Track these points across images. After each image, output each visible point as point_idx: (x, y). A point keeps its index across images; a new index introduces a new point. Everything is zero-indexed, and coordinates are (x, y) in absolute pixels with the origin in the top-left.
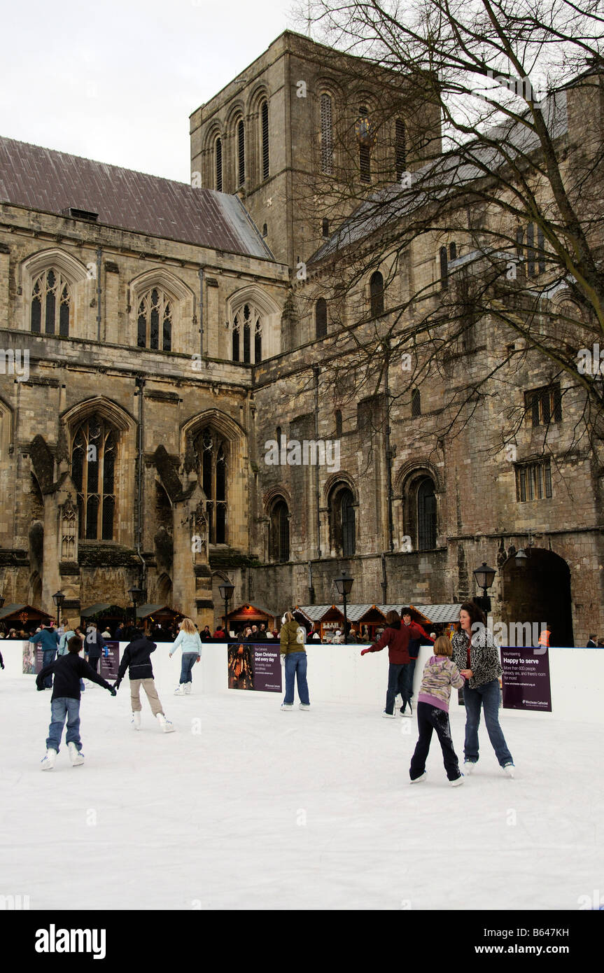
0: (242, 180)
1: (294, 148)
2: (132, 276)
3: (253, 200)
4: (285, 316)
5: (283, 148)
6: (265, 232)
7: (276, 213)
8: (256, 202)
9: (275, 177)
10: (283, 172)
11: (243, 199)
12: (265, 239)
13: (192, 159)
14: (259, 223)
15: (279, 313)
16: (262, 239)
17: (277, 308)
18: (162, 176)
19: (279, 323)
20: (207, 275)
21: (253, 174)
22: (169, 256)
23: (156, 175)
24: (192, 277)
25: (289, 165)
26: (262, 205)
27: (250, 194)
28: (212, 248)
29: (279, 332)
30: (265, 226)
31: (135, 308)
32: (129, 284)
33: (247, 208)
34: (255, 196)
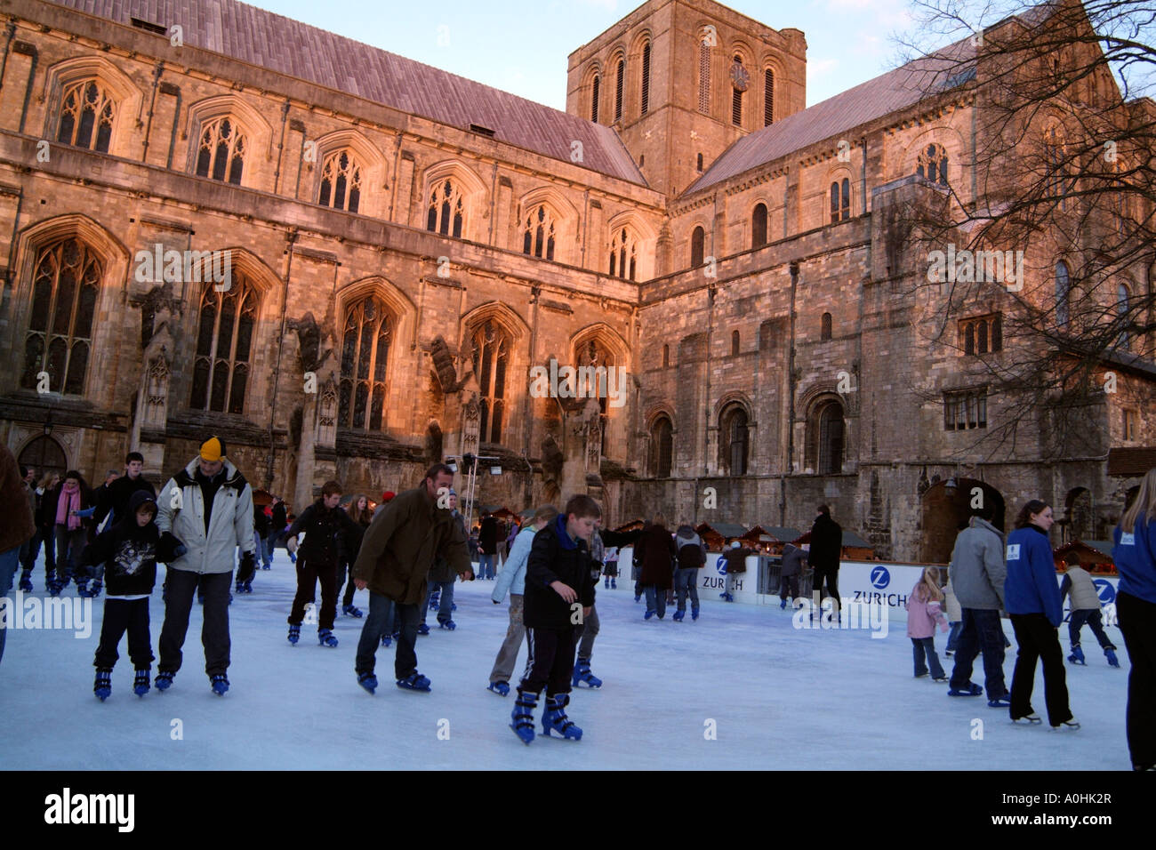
0: (619, 115)
1: (676, 86)
2: (524, 192)
3: (630, 133)
4: (661, 242)
5: (665, 85)
6: (642, 163)
7: (655, 146)
8: (634, 134)
9: (654, 112)
10: (664, 107)
11: (620, 132)
12: (641, 170)
13: (568, 95)
14: (636, 154)
15: (654, 238)
16: (638, 169)
17: (652, 234)
18: (547, 105)
19: (654, 248)
20: (591, 197)
21: (631, 110)
22: (558, 175)
23: (542, 103)
24: (578, 197)
25: (670, 101)
26: (639, 138)
27: (627, 128)
28: (597, 172)
29: (653, 257)
30: (642, 157)
31: (524, 222)
32: (520, 198)
33: (623, 141)
34: (633, 129)
